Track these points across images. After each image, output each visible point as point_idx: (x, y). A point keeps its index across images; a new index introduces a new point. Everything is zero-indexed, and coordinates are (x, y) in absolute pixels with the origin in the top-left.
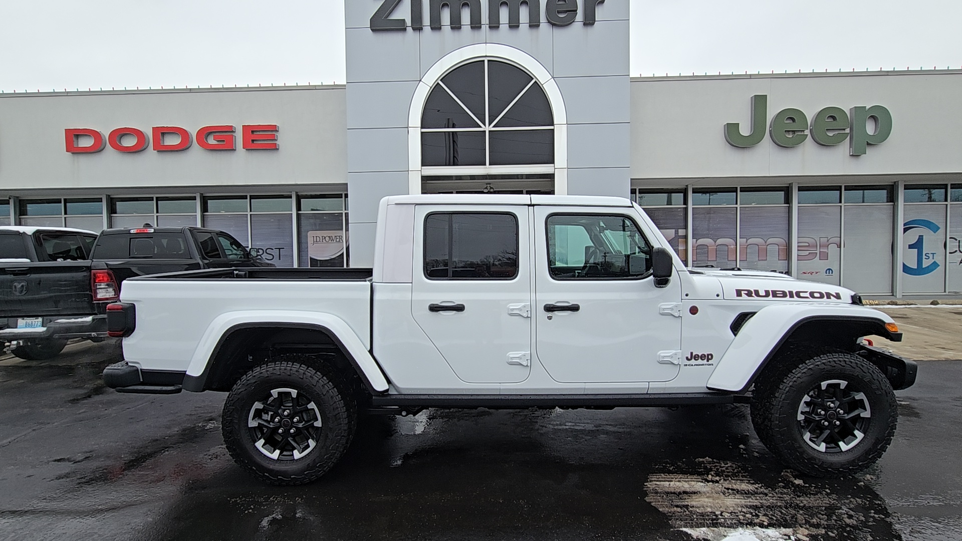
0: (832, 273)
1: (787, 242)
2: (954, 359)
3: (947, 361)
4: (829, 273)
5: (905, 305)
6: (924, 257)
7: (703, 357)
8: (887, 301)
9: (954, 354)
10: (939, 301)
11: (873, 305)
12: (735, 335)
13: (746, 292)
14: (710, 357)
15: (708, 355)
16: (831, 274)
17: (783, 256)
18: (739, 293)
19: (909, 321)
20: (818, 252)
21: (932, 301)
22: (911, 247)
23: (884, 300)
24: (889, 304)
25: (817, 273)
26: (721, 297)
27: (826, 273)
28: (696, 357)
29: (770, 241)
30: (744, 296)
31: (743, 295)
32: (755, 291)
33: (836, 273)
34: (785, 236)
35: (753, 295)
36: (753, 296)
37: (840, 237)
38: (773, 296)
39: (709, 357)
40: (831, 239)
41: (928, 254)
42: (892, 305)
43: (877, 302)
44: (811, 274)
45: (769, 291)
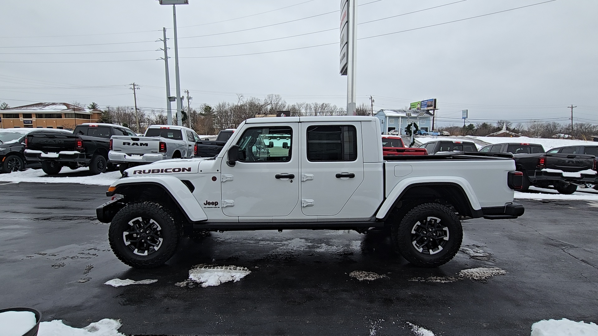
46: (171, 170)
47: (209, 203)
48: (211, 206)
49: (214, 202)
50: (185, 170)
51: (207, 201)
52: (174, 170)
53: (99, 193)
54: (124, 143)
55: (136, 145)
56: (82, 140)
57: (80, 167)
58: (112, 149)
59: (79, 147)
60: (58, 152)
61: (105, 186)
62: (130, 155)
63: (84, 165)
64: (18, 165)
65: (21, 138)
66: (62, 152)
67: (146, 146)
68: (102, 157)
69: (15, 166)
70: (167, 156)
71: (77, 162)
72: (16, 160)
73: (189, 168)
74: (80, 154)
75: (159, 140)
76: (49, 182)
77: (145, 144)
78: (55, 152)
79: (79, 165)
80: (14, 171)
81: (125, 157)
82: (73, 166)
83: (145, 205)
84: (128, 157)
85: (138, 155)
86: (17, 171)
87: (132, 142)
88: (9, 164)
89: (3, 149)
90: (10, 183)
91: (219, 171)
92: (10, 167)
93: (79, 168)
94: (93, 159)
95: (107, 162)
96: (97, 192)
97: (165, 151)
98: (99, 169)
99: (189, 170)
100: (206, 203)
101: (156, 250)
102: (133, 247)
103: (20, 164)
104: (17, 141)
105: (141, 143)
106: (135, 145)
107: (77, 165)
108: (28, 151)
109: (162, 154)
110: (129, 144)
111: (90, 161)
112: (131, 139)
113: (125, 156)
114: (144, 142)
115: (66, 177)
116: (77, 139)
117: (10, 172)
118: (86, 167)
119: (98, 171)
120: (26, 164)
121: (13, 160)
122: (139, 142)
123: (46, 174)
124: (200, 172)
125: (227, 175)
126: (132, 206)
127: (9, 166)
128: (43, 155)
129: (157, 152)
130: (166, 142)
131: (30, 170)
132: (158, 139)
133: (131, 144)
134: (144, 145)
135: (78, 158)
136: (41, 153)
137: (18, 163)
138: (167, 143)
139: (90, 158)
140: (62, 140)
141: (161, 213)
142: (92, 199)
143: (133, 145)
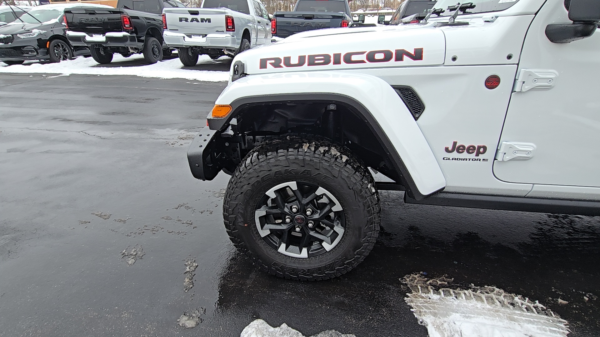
46: (363, 57)
47: (460, 149)
48: (465, 155)
49: (474, 147)
50: (405, 57)
51: (455, 143)
52: (371, 58)
53: (163, 90)
54: (180, 18)
55: (196, 22)
56: (129, 17)
57: (133, 53)
58: (167, 28)
59: (127, 26)
60: (104, 34)
61: (167, 79)
62: (190, 36)
63: (137, 51)
64: (66, 52)
65: (60, 16)
66: (109, 34)
67: (208, 22)
68: (155, 41)
69: (63, 53)
70: (235, 36)
71: (128, 47)
72: (63, 46)
73: (416, 50)
74: (129, 36)
75: (225, 13)
76: (102, 74)
77: (207, 19)
78: (100, 34)
79: (131, 51)
80: (64, 59)
81: (184, 39)
82: (126, 53)
83: (307, 154)
84: (187, 39)
85: (200, 36)
86: (67, 60)
87: (190, 17)
88: (55, 50)
89: (44, 31)
90: (60, 75)
91: (514, 60)
92: (58, 55)
93: (132, 56)
94: (145, 42)
95: (162, 47)
96: (159, 89)
97: (233, 30)
98: (155, 56)
99: (418, 55)
100: (450, 149)
101: (328, 249)
102: (275, 238)
103: (67, 51)
104: (57, 20)
105: (201, 19)
106: (194, 22)
107: (130, 52)
108: (71, 33)
109: (230, 34)
110: (186, 20)
111: (143, 45)
112: (188, 13)
113: (184, 37)
114: (206, 17)
115: (120, 67)
116: (122, 15)
117: (59, 62)
118: (140, 53)
119: (154, 58)
120: (74, 51)
121: (59, 46)
122: (199, 17)
123: (98, 63)
124: (449, 61)
125: (539, 73)
126: (275, 157)
127: (56, 53)
128: (88, 38)
129: (223, 32)
130: (233, 16)
131: (81, 58)
132: (223, 11)
133: (189, 20)
134: (206, 22)
135: (129, 42)
136: (85, 36)
137: (65, 50)
138: (235, 17)
139: (142, 41)
140: (106, 18)
141: (347, 175)
142: (156, 99)
143: (193, 22)
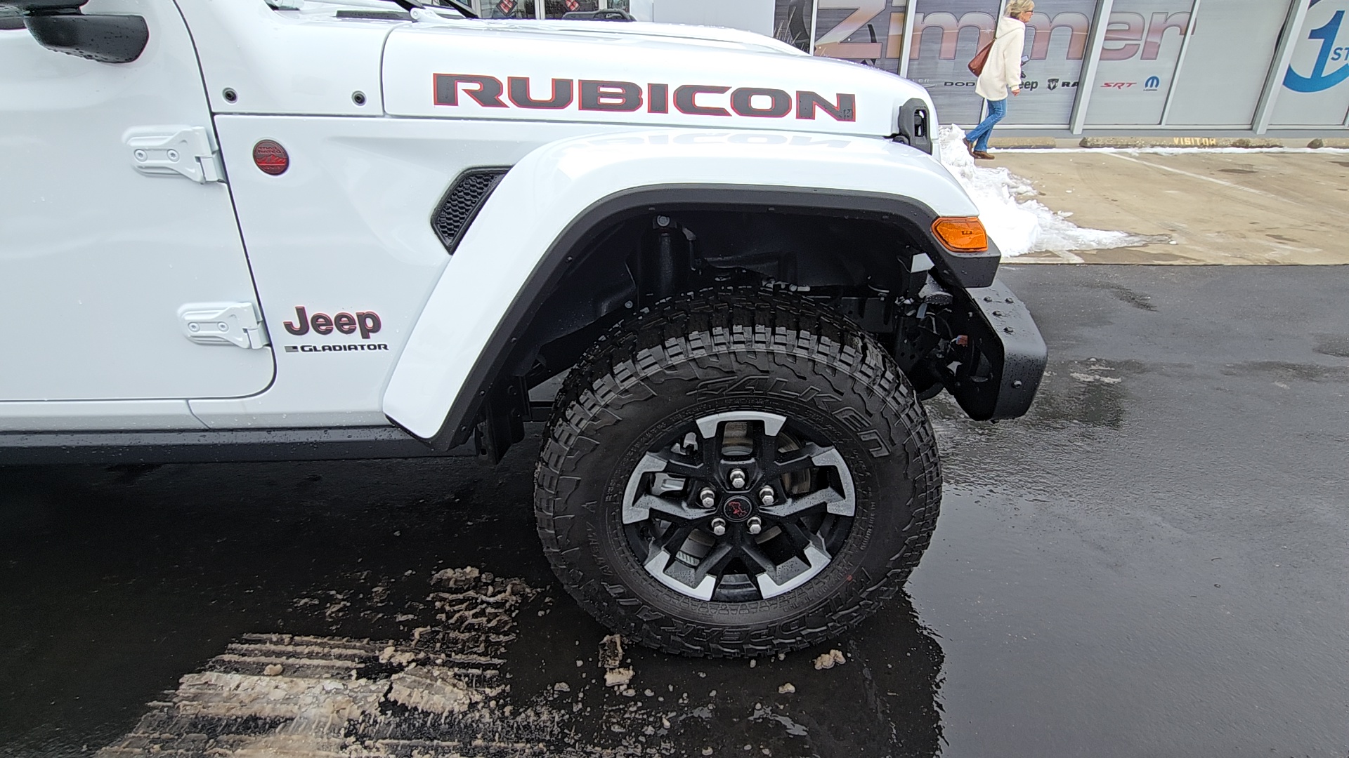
0: (1156, 86)
1: (1091, 22)
2: (1287, 262)
3: (1273, 267)
4: (1151, 86)
5: (1261, 147)
6: (1331, 54)
7: (344, 323)
8: (1233, 140)
9: (1291, 251)
10: (1325, 142)
11: (1205, 146)
12: (451, 250)
13: (475, 87)
14: (370, 323)
15: (362, 317)
16: (1154, 87)
17: (1077, 49)
18: (445, 90)
19: (1251, 177)
20: (1142, 43)
21: (1312, 140)
22: (1314, 34)
23: (1226, 138)
24: (1234, 145)
25: (1130, 84)
26: (372, 105)
27: (1146, 85)
28: (322, 324)
29: (1060, 19)
30: (467, 104)
31: (462, 97)
32: (512, 80)
33: (1163, 87)
34: (1090, 12)
35: (504, 98)
36: (503, 105)
37: (1191, 13)
38: (584, 106)
39: (368, 324)
40: (1173, 17)
41: (1341, 49)
42: (1238, 147)
43: (1214, 142)
44: (1119, 87)
45: (569, 83)
